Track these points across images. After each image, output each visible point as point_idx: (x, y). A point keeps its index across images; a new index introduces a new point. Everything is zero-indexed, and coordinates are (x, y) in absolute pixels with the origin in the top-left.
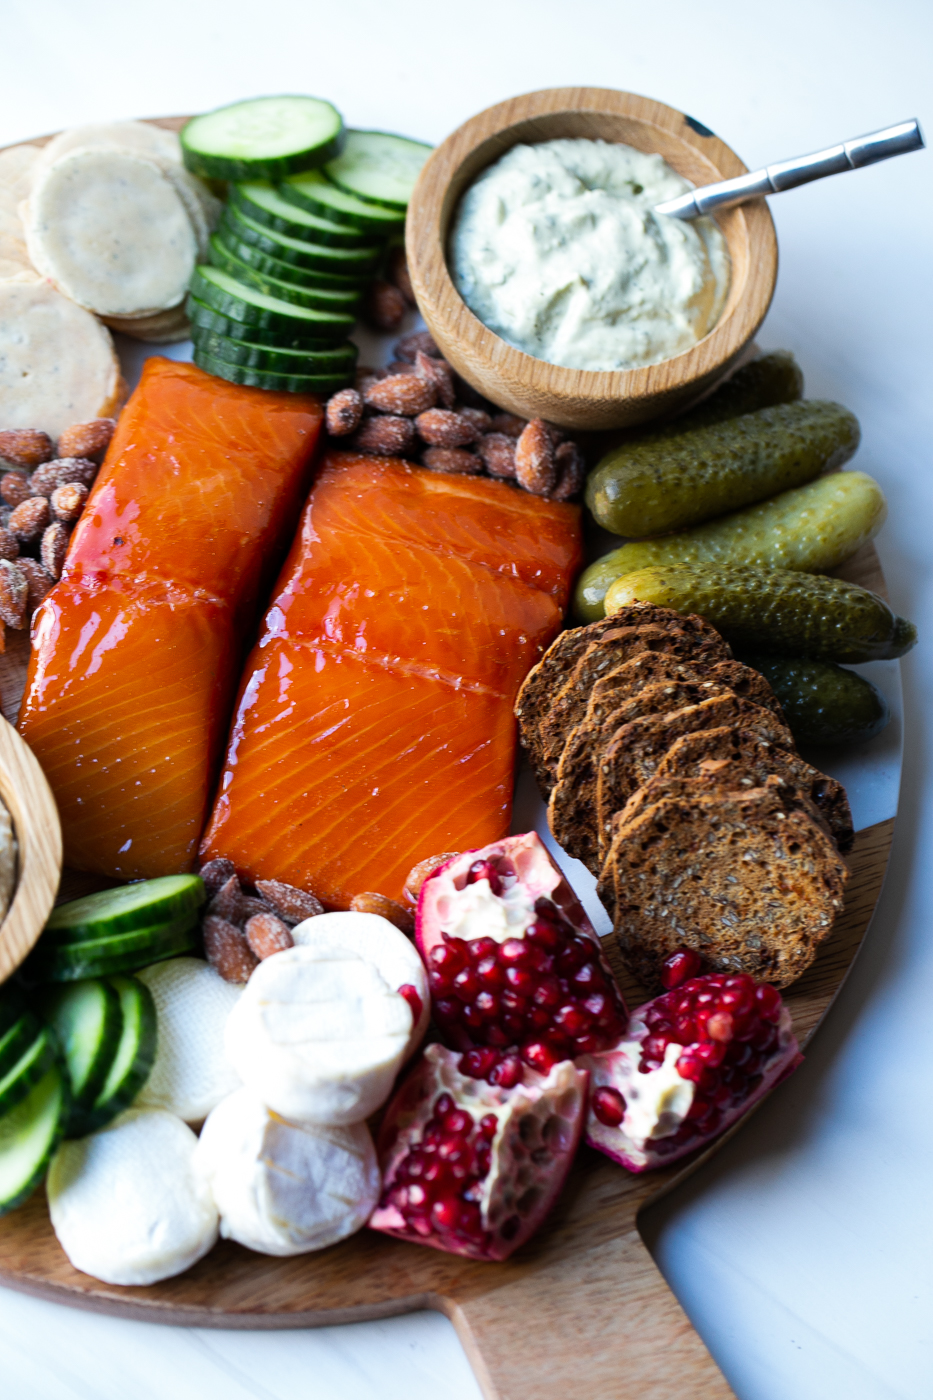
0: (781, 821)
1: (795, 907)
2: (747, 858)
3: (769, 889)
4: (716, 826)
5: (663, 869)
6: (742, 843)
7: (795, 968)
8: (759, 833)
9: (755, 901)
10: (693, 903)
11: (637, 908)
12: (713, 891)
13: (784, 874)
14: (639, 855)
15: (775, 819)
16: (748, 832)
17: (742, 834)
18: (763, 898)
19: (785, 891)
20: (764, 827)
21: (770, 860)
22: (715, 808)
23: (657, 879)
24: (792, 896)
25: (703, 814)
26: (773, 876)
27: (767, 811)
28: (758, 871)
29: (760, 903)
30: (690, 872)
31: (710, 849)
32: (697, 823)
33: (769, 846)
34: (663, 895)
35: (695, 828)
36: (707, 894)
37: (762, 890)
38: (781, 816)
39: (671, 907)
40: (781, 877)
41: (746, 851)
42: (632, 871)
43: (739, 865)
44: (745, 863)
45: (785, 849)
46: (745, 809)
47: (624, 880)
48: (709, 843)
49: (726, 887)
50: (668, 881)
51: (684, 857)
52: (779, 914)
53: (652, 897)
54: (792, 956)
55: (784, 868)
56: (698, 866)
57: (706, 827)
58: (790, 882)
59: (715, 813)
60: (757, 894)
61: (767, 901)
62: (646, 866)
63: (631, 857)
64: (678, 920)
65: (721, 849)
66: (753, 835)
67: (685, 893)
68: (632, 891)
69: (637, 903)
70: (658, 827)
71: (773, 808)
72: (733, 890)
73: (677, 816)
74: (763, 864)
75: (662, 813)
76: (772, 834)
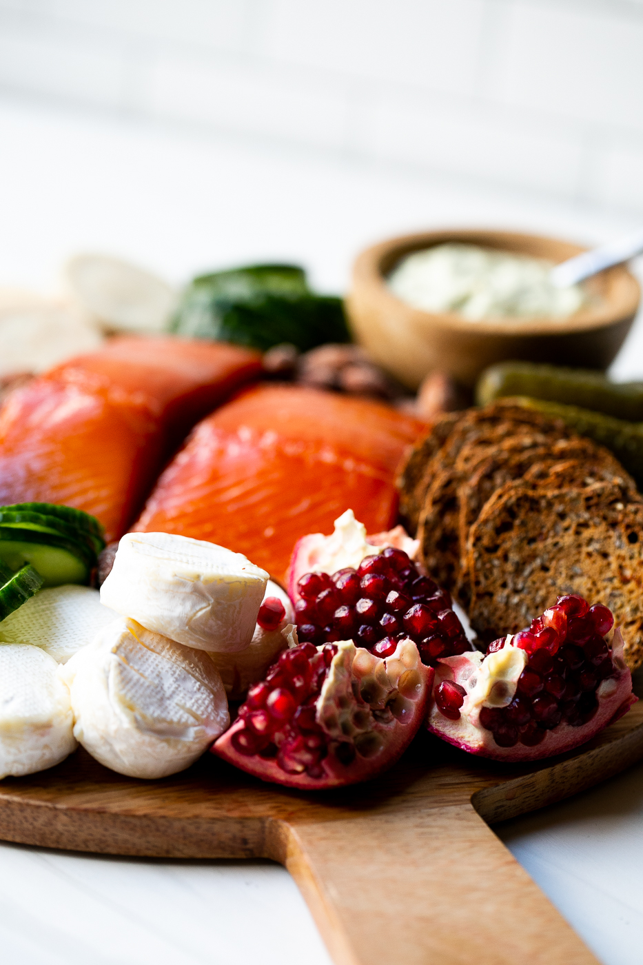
0: (620, 511)
1: (634, 595)
2: (590, 549)
3: (611, 580)
4: (562, 516)
5: (514, 557)
6: (586, 534)
7: (635, 657)
8: (600, 524)
9: (598, 592)
10: (542, 593)
11: (491, 595)
12: (560, 581)
13: (624, 564)
14: (493, 540)
15: (614, 510)
16: (591, 523)
17: (585, 525)
18: (605, 588)
19: (625, 581)
20: (605, 518)
21: (610, 550)
22: (560, 498)
23: (509, 567)
24: (632, 585)
25: (550, 505)
26: (614, 566)
27: (608, 501)
28: (600, 562)
29: (602, 594)
30: (538, 562)
31: (556, 539)
32: (545, 512)
33: (610, 537)
34: (515, 584)
35: (543, 518)
36: (554, 584)
37: (604, 580)
38: (620, 506)
39: (522, 596)
40: (621, 567)
41: (590, 541)
42: (486, 556)
43: (583, 556)
44: (589, 555)
45: (625, 539)
46: (588, 499)
47: (479, 565)
48: (556, 535)
49: (572, 577)
50: (519, 569)
51: (533, 546)
52: (619, 604)
53: (504, 585)
54: (631, 646)
55: (624, 558)
56: (546, 557)
57: (553, 517)
58: (628, 573)
59: (561, 502)
60: (600, 585)
61: (608, 591)
62: (500, 553)
63: (486, 541)
64: (528, 609)
65: (568, 539)
66: (596, 526)
67: (534, 583)
68: (486, 578)
69: (491, 589)
70: (510, 512)
71: (612, 498)
72: (577, 581)
73: (527, 505)
74: (605, 555)
75: (513, 499)
76: (614, 525)
